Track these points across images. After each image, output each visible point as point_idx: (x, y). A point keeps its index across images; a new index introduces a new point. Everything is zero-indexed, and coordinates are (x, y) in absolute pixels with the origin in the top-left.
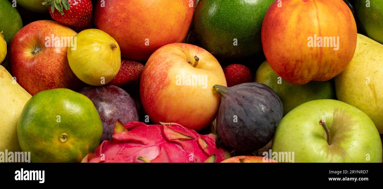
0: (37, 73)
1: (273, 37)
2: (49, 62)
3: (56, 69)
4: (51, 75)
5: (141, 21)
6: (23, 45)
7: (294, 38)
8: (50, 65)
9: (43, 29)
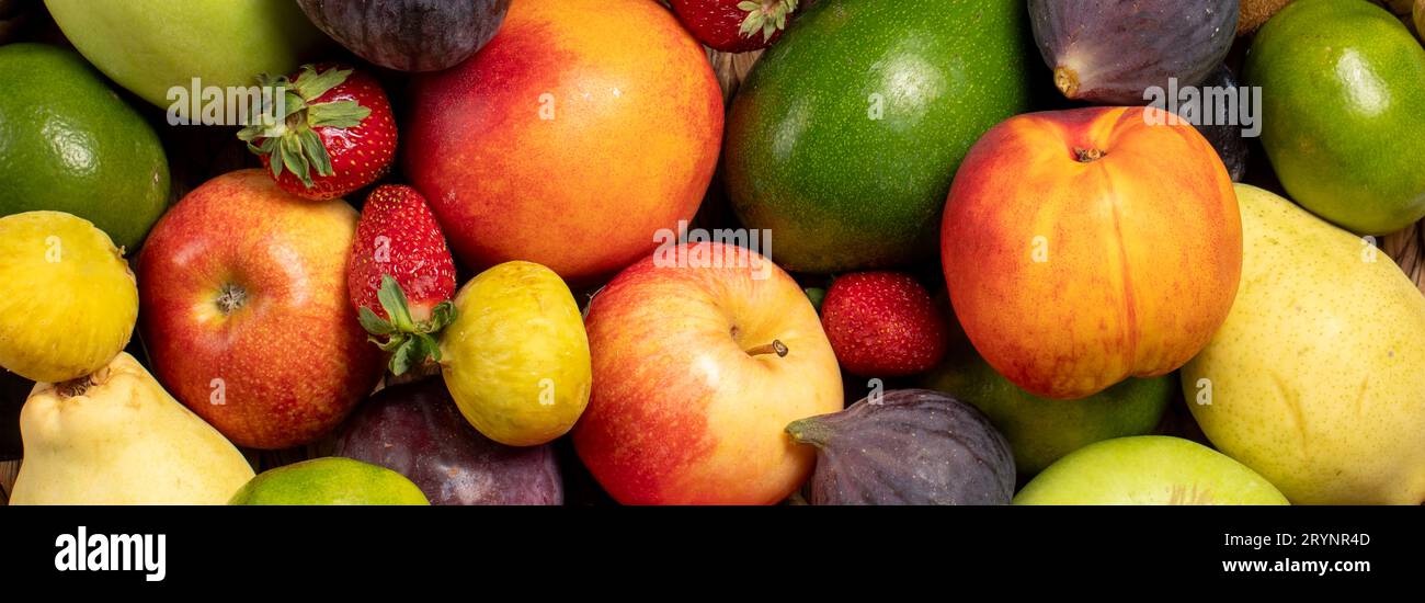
0: (240, 377)
1: (981, 284)
2: (277, 344)
3: (299, 361)
4: (283, 381)
5: (555, 207)
6: (192, 286)
7: (1046, 297)
8: (279, 353)
9: (250, 232)
